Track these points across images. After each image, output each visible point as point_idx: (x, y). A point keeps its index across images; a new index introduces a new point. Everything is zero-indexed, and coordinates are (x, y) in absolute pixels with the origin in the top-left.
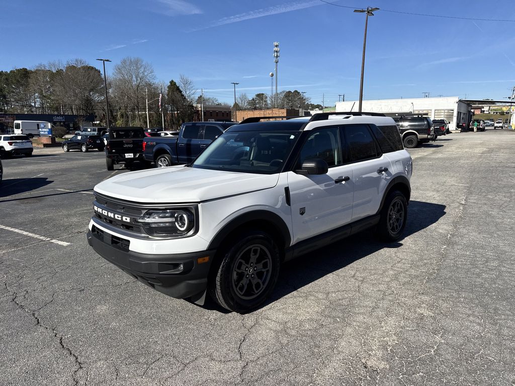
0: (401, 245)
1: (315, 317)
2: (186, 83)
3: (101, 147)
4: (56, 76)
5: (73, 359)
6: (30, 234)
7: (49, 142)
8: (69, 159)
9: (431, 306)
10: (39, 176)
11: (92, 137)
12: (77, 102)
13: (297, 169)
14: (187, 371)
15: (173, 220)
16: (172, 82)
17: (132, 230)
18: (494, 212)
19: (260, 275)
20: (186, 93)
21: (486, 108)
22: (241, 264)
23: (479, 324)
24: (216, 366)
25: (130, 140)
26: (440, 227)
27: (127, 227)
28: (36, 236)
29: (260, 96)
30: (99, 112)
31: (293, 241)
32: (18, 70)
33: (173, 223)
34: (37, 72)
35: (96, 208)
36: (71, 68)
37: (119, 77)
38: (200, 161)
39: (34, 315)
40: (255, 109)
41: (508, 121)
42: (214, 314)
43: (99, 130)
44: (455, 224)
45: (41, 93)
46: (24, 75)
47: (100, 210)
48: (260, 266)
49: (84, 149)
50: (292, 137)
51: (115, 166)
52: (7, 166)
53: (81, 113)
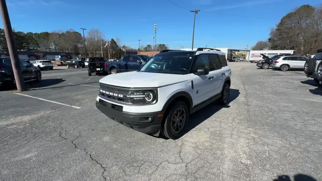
0: (229, 106)
1: (207, 140)
2: (118, 40)
3: (84, 66)
4: (61, 36)
5: (100, 166)
6: (60, 104)
7: (60, 64)
8: (69, 71)
9: (255, 133)
10: (58, 78)
11: (79, 62)
12: (71, 47)
13: (195, 72)
14: (159, 169)
15: (145, 96)
16: (112, 39)
17: (124, 101)
18: (258, 92)
19: (181, 121)
20: (118, 44)
21: (236, 53)
22: (174, 117)
23: (280, 141)
24: (173, 167)
25: (99, 63)
26: (240, 98)
27: (120, 99)
28: (63, 104)
29: (149, 46)
30: (81, 52)
31: (194, 105)
32: (44, 33)
33: (144, 97)
34: (52, 33)
35: (101, 91)
36: (68, 32)
37: (89, 36)
38: (143, 69)
39: (73, 143)
40: (147, 51)
41: (245, 58)
42: (161, 140)
43: (82, 59)
44: (246, 97)
45: (55, 43)
46: (47, 35)
47: (104, 92)
48: (181, 117)
49: (76, 67)
50: (191, 58)
51: (92, 74)
52: (44, 73)
53: (73, 52)
